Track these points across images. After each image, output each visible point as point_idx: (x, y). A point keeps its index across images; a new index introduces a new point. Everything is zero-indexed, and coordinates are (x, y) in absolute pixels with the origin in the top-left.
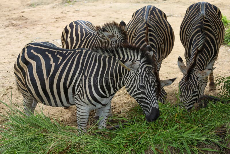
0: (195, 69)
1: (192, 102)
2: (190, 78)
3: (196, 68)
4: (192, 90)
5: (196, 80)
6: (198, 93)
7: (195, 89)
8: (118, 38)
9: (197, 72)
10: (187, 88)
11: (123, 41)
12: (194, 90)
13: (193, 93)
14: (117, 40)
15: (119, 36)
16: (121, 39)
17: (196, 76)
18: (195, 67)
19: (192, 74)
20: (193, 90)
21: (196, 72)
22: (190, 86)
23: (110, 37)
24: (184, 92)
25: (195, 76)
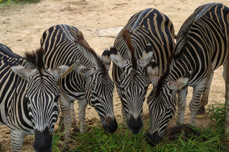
0: (167, 80)
1: (165, 121)
2: (161, 92)
3: (170, 78)
4: (164, 108)
5: (170, 94)
6: (173, 109)
7: (168, 106)
8: (95, 71)
9: (170, 84)
10: (158, 105)
11: (101, 76)
12: (168, 108)
13: (166, 111)
14: (93, 74)
15: (97, 69)
16: (100, 72)
17: (169, 89)
18: (168, 78)
19: (164, 87)
20: (166, 108)
21: (168, 83)
22: (162, 103)
23: (84, 71)
24: (154, 110)
25: (167, 89)
